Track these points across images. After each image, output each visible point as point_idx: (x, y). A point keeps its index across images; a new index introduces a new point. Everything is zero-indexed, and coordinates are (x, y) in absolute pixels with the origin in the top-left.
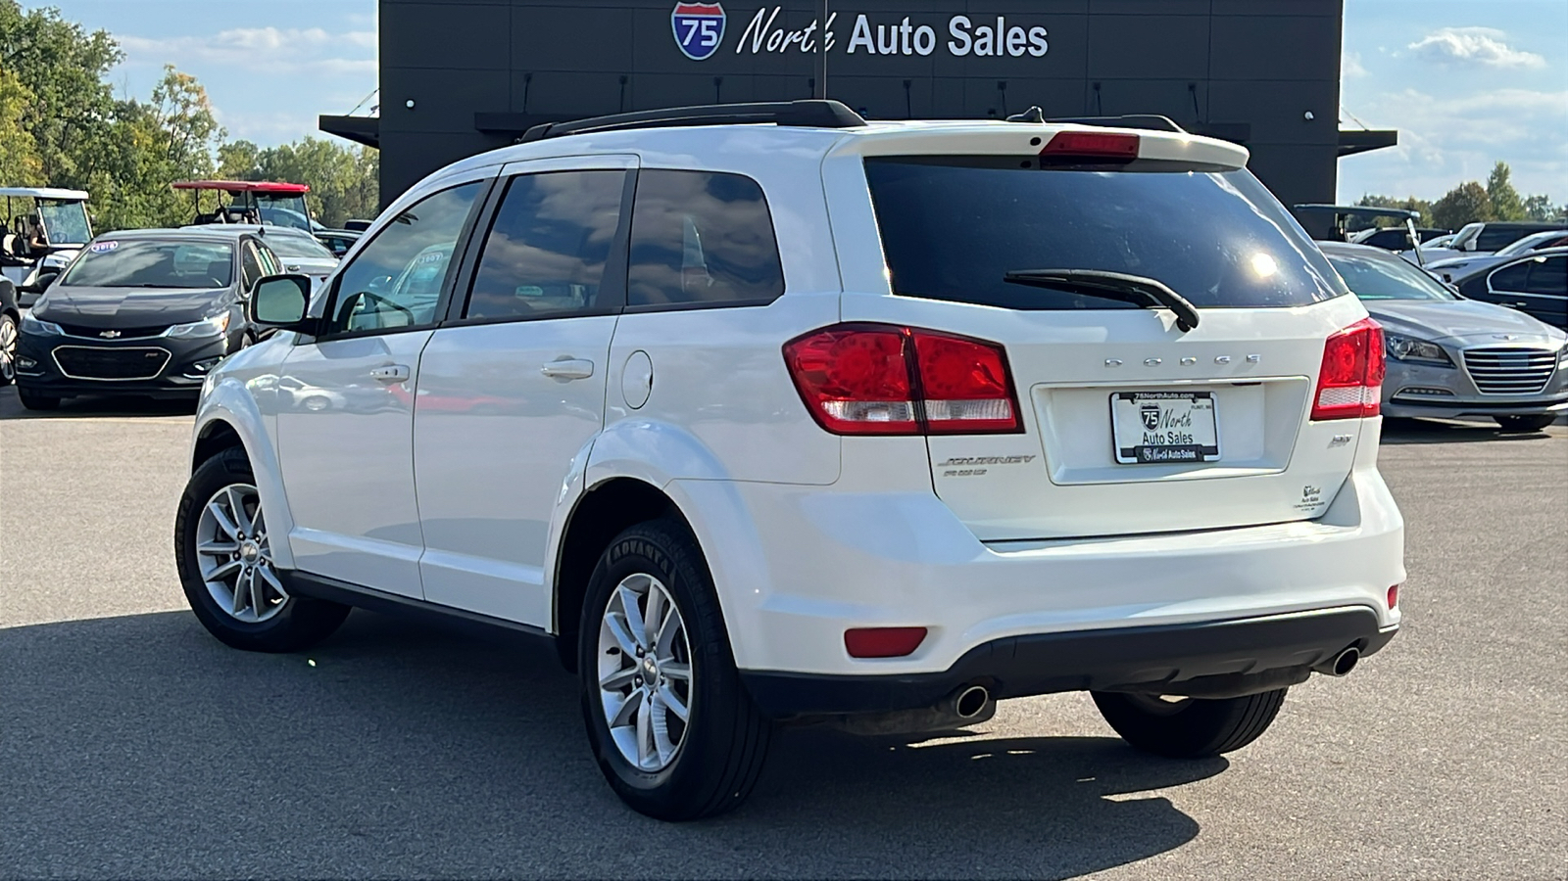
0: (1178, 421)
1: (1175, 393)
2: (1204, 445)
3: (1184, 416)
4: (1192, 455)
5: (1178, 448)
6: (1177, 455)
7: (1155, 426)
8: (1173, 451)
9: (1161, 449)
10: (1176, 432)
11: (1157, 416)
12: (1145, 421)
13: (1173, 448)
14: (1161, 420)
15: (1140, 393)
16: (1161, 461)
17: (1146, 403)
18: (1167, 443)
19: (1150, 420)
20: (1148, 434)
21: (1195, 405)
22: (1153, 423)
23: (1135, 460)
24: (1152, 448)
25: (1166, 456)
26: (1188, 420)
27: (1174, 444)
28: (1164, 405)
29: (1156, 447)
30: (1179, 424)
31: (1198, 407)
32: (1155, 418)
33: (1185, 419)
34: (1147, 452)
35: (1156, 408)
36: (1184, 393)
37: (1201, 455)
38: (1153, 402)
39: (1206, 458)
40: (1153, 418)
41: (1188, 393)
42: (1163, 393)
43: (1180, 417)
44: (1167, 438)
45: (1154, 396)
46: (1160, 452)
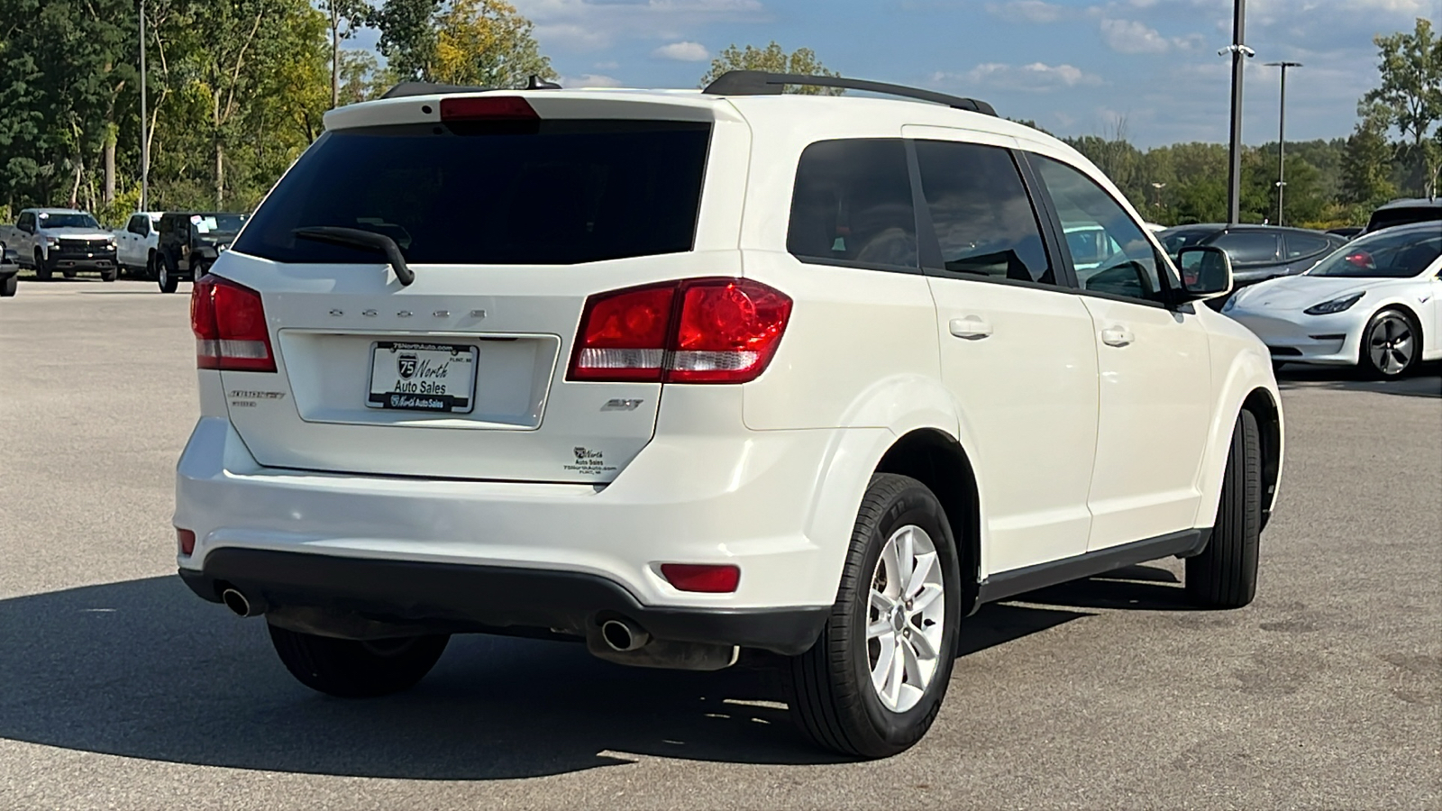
0: (434, 372)
1: (432, 344)
2: (456, 396)
3: (441, 367)
4: (441, 405)
5: (427, 398)
6: (424, 404)
7: (410, 375)
8: (421, 400)
9: (409, 397)
10: (429, 381)
11: (414, 366)
12: (401, 369)
13: (422, 397)
14: (416, 370)
15: (398, 343)
16: (407, 408)
17: (405, 352)
18: (418, 392)
19: (407, 369)
20: (402, 382)
21: (455, 358)
22: (409, 372)
23: (381, 405)
24: (401, 395)
25: (412, 404)
26: (444, 371)
27: (425, 393)
28: (421, 355)
29: (404, 395)
30: (434, 375)
31: (458, 360)
32: (412, 368)
33: (441, 370)
34: (394, 399)
35: (414, 358)
36: (442, 345)
37: (450, 405)
38: (412, 352)
39: (454, 409)
40: (409, 367)
41: (446, 345)
42: (420, 344)
43: (436, 368)
44: (419, 387)
45: (411, 347)
46: (407, 400)
